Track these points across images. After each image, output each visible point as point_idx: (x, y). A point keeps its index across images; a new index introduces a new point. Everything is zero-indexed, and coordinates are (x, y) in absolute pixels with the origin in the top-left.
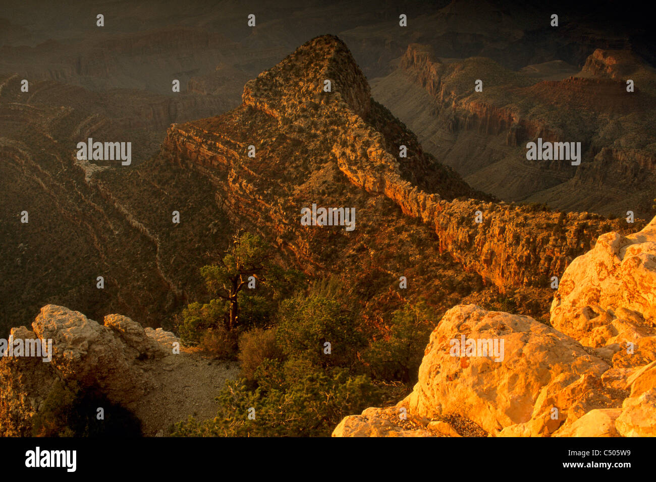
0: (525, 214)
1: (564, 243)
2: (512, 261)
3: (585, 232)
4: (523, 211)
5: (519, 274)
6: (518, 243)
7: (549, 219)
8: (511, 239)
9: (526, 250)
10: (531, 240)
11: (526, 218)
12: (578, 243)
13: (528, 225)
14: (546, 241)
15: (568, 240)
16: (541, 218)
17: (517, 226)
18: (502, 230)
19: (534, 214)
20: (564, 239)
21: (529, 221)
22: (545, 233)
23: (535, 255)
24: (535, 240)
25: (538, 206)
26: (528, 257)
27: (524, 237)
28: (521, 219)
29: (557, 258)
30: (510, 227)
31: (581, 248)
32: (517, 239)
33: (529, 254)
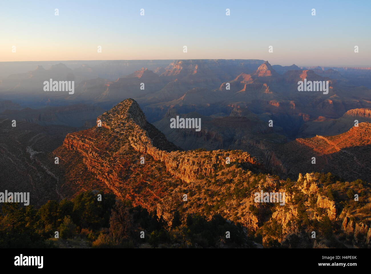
0: (196, 153)
1: (211, 162)
2: (192, 172)
3: (219, 157)
4: (196, 152)
5: (195, 177)
6: (194, 164)
7: (206, 154)
8: (191, 163)
9: (197, 166)
10: (199, 162)
11: (197, 155)
12: (217, 161)
13: (197, 157)
14: (204, 162)
15: (213, 161)
16: (203, 154)
17: (193, 158)
18: (188, 160)
19: (200, 153)
20: (211, 160)
21: (198, 155)
22: (204, 159)
23: (201, 168)
24: (200, 163)
25: (202, 149)
26: (198, 169)
27: (196, 161)
28: (195, 155)
29: (209, 168)
30: (191, 158)
31: (218, 164)
32: (194, 163)
33: (198, 168)
